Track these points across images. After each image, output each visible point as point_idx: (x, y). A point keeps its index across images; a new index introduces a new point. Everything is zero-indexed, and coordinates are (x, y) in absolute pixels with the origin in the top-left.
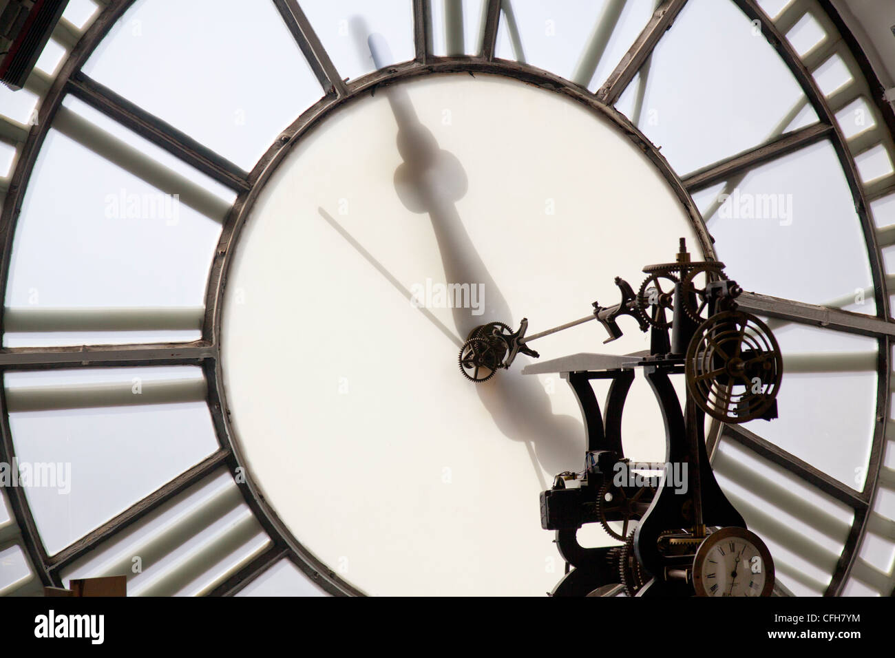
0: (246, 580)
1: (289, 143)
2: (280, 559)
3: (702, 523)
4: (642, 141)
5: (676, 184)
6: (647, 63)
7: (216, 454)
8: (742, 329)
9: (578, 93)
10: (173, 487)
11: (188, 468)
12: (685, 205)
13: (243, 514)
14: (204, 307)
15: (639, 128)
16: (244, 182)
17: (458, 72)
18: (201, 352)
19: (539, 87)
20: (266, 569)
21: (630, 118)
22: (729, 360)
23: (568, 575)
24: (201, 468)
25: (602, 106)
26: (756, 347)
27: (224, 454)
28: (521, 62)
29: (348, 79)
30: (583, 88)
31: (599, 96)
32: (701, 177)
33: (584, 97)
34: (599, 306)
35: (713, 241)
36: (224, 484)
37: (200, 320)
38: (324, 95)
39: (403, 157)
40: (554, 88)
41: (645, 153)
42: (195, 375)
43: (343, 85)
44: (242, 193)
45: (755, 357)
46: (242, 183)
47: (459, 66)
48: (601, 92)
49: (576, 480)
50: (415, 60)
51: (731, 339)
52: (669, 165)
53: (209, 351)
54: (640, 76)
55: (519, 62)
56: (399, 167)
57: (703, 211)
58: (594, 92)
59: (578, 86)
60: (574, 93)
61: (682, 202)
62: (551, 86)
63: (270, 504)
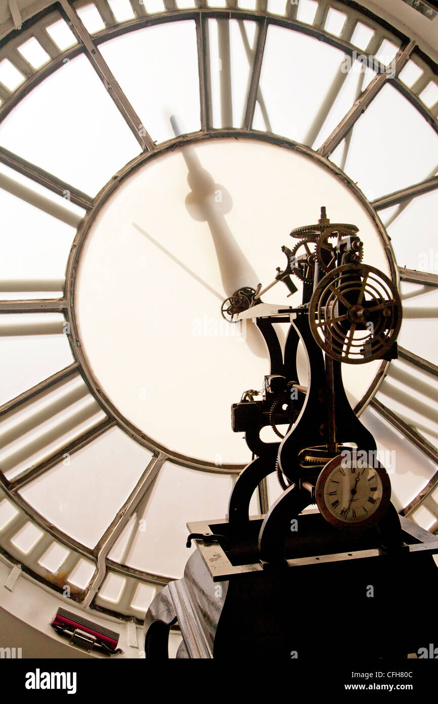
0: (90, 438)
1: (119, 181)
2: (112, 426)
3: (335, 441)
4: (345, 179)
5: (367, 205)
6: (350, 132)
7: (72, 365)
8: (365, 280)
9: (304, 150)
10: (45, 384)
11: (55, 373)
12: (373, 217)
13: (89, 400)
14: (65, 278)
15: (345, 171)
16: (90, 204)
17: (228, 137)
18: (60, 304)
19: (280, 146)
20: (103, 432)
21: (339, 166)
22: (351, 308)
23: (253, 461)
24: (62, 373)
25: (319, 157)
26: (377, 297)
27: (76, 365)
28: (269, 132)
29: (156, 141)
30: (309, 148)
31: (319, 152)
32: (383, 201)
33: (309, 152)
34: (281, 270)
35: (390, 239)
36: (78, 382)
37: (63, 286)
38: (142, 151)
39: (192, 189)
40: (289, 147)
41: (348, 186)
42: (59, 318)
43: (153, 145)
44: (88, 209)
45: (377, 305)
46: (88, 204)
47: (229, 134)
48: (320, 150)
49: (258, 396)
50: (201, 130)
51: (354, 288)
52: (363, 194)
53: (64, 304)
54: (346, 141)
55: (267, 132)
56: (189, 194)
57: (384, 221)
58: (316, 150)
59: (305, 146)
60: (302, 150)
61: (371, 215)
62: (287, 145)
63: (105, 394)
